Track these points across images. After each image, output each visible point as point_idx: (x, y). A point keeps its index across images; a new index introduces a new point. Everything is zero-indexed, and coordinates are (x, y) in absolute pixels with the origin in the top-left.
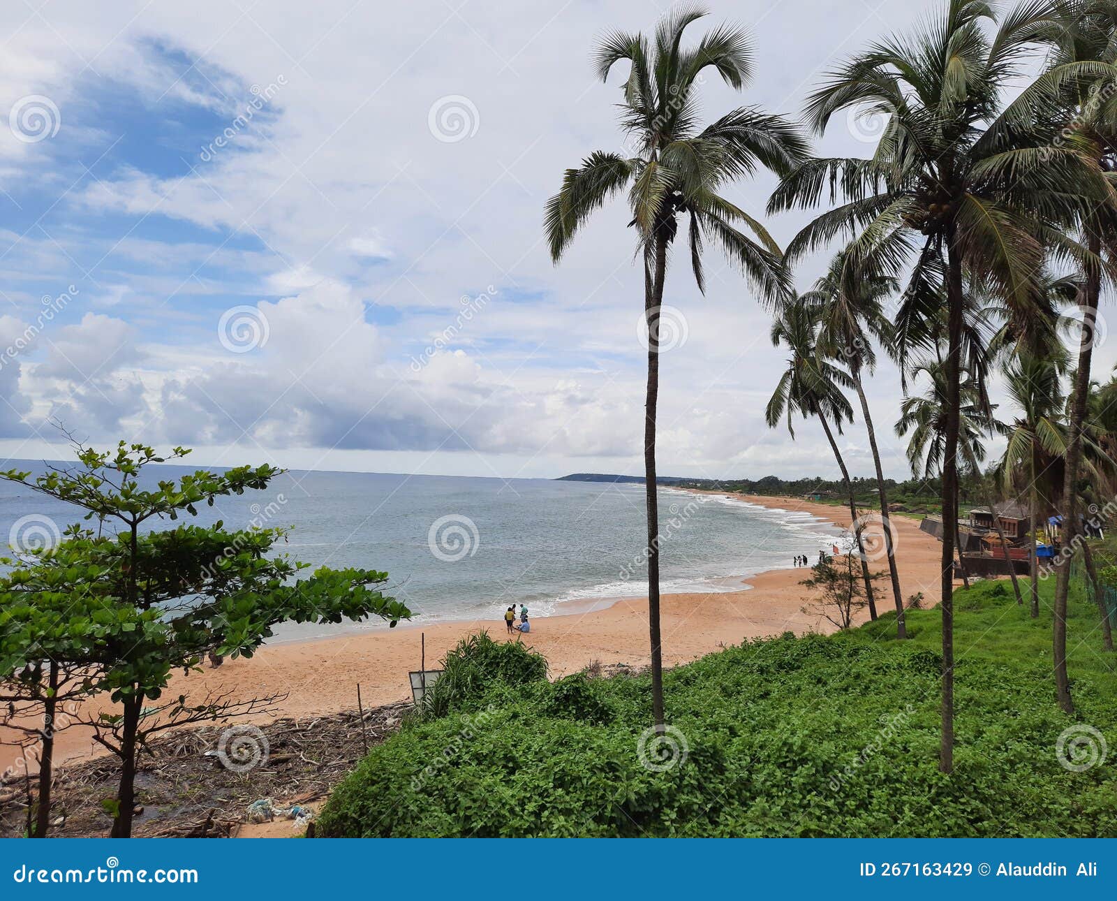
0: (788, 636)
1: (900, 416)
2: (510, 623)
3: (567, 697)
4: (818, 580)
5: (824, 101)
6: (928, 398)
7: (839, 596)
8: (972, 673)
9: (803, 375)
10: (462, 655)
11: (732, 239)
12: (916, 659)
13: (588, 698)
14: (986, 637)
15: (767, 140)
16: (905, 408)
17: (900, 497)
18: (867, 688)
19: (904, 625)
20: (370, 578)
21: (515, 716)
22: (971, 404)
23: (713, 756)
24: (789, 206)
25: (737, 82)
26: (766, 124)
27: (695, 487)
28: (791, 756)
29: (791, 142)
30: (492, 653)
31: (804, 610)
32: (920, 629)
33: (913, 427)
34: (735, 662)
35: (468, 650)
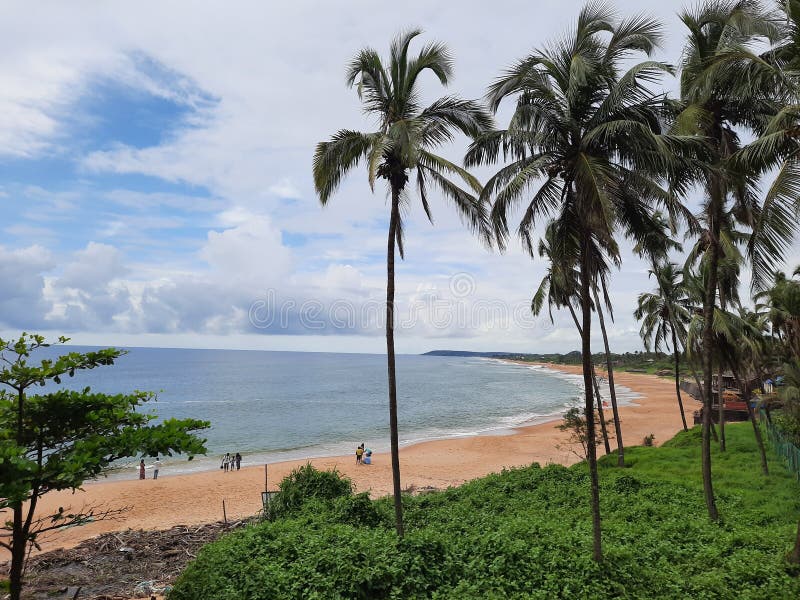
0: (536, 466)
1: (637, 307)
2: (359, 457)
3: (355, 509)
4: (568, 425)
5: (498, 90)
6: (656, 293)
7: (581, 437)
8: (657, 492)
9: (557, 278)
10: (294, 479)
11: (447, 186)
12: (620, 481)
13: (370, 509)
14: (681, 466)
15: (466, 117)
16: (640, 301)
17: (667, 365)
18: (578, 502)
19: (622, 458)
20: (197, 425)
21: (310, 522)
22: (686, 297)
23: (437, 550)
24: (479, 163)
25: (444, 80)
26: (464, 106)
27: (521, 359)
28: (493, 550)
29: (481, 118)
30: (312, 479)
31: (558, 447)
32: (636, 461)
33: (645, 315)
34: (491, 484)
35: (298, 476)
